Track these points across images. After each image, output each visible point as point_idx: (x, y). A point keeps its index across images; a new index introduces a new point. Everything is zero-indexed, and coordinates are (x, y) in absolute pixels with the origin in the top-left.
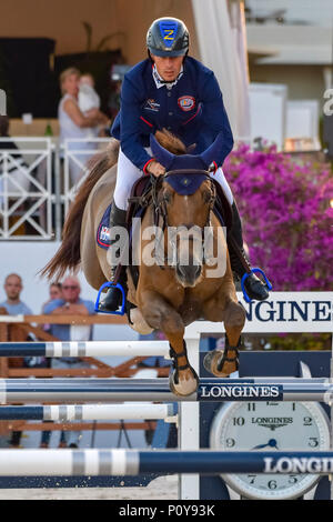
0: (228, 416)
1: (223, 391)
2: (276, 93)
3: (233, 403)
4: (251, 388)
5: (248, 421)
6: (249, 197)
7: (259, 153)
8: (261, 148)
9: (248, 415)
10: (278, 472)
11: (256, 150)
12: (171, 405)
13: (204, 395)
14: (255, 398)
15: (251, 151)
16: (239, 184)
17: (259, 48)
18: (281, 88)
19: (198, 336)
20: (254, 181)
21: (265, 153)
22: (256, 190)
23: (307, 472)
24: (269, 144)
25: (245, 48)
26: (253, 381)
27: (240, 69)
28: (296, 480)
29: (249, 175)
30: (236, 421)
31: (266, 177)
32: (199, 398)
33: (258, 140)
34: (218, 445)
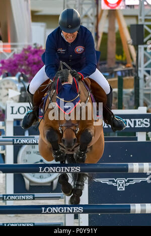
0: (24, 151)
1: (23, 141)
2: (42, 26)
3: (26, 146)
4: (34, 140)
5: (32, 153)
6: (32, 66)
7: (36, 50)
8: (36, 47)
9: (32, 150)
10: (44, 172)
11: (34, 48)
12: (2, 146)
13: (15, 143)
14: (35, 144)
15: (32, 49)
16: (28, 61)
17: (35, 9)
18: (43, 24)
19: (13, 120)
20: (34, 60)
21: (38, 49)
22: (34, 63)
23: (55, 172)
24: (39, 46)
25: (30, 9)
26: (34, 137)
27: (28, 17)
28: (50, 175)
29: (32, 58)
30: (27, 153)
31: (38, 58)
32: (13, 144)
33: (35, 44)
34: (20, 162)
